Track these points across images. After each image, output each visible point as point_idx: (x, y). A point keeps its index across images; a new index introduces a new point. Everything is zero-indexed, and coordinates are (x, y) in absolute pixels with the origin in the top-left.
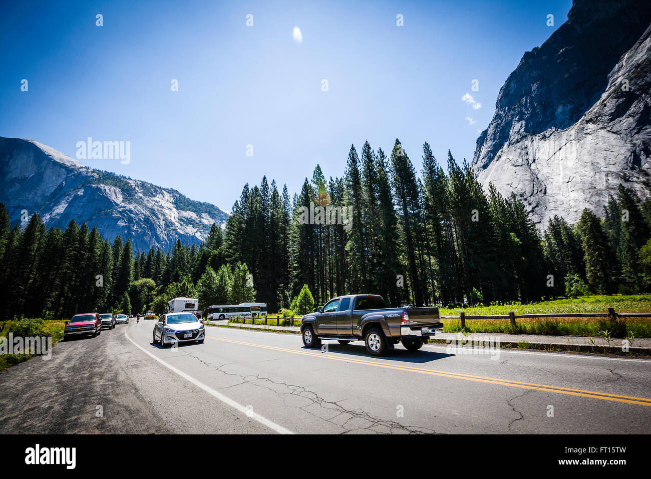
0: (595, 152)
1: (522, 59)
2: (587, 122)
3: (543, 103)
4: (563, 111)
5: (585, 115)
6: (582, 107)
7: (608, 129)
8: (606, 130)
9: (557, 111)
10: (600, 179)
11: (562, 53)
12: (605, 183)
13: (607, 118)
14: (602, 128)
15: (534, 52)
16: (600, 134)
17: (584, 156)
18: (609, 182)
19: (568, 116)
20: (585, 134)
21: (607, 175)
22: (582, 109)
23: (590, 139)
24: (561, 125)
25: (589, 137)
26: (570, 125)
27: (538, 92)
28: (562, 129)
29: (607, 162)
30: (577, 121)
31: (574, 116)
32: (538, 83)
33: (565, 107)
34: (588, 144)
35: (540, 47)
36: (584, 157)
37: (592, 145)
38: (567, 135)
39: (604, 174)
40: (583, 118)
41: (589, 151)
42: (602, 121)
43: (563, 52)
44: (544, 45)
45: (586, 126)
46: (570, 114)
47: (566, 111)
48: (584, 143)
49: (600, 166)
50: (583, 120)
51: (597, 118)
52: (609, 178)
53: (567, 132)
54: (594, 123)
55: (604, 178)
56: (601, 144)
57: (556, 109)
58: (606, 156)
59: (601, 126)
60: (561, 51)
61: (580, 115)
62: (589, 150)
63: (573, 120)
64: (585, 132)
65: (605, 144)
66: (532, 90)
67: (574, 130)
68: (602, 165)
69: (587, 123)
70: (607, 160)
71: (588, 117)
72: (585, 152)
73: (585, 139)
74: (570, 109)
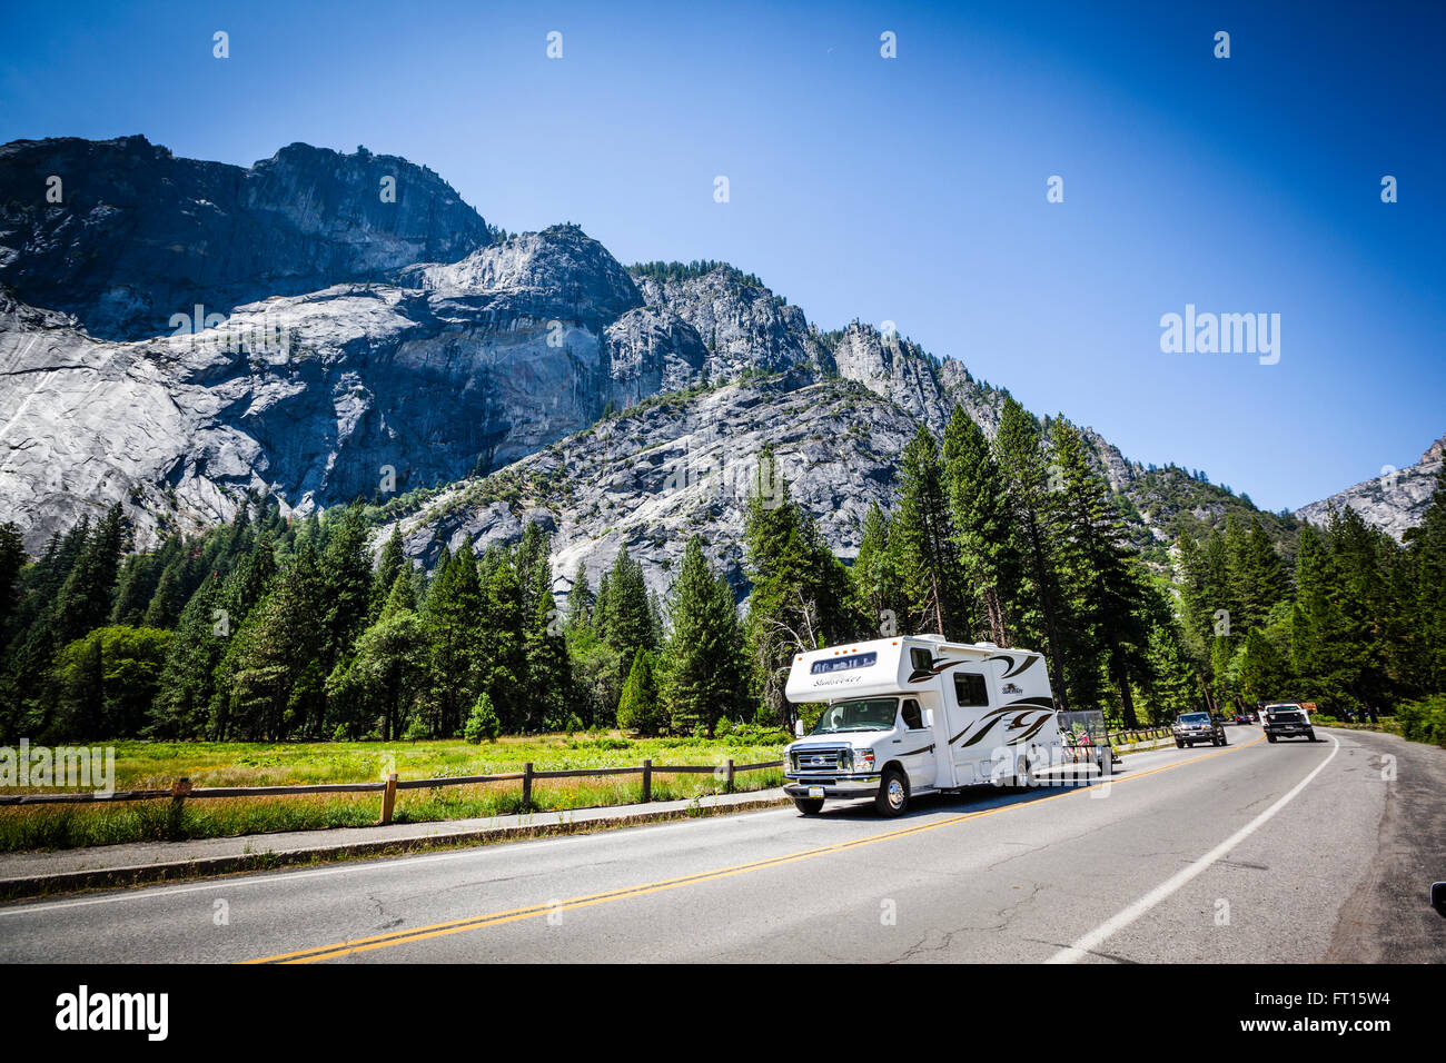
0: (119, 420)
1: (123, 138)
2: (148, 355)
3: (94, 255)
4: (120, 303)
5: (154, 342)
6: (160, 322)
7: (173, 392)
8: (167, 390)
9: (109, 293)
10: (91, 474)
11: (199, 206)
12: (92, 488)
13: (184, 372)
14: (163, 384)
15: (157, 152)
16: (152, 392)
17: (93, 413)
18: (104, 489)
19: (122, 319)
20: (128, 374)
21: (108, 475)
22: (156, 326)
23: (129, 389)
24: (95, 325)
25: (131, 384)
26: (112, 337)
27: (100, 225)
28: (91, 334)
29: (127, 450)
30: (132, 339)
31: (136, 327)
32: (117, 210)
33: (130, 297)
34: (119, 395)
35: (175, 155)
36: (93, 416)
37: (124, 402)
38: (91, 353)
39: (105, 468)
40: (146, 342)
41: (109, 411)
42: (172, 373)
43: (205, 206)
44: (184, 161)
45: (140, 361)
46: (129, 317)
47: (126, 308)
48: (114, 388)
49: (107, 450)
50: (143, 347)
51: (169, 359)
52: (109, 482)
53: (95, 346)
54: (158, 366)
55: (100, 476)
56: (141, 410)
57: (110, 288)
58: (133, 439)
59: (164, 379)
60: (203, 201)
61: (147, 334)
62: (111, 407)
63: (124, 332)
64: (131, 370)
65: (147, 415)
66: (93, 212)
67: (112, 352)
68: (115, 450)
69: (146, 358)
70: (130, 446)
71: (155, 348)
72: (101, 406)
73: (120, 382)
74: (137, 310)
